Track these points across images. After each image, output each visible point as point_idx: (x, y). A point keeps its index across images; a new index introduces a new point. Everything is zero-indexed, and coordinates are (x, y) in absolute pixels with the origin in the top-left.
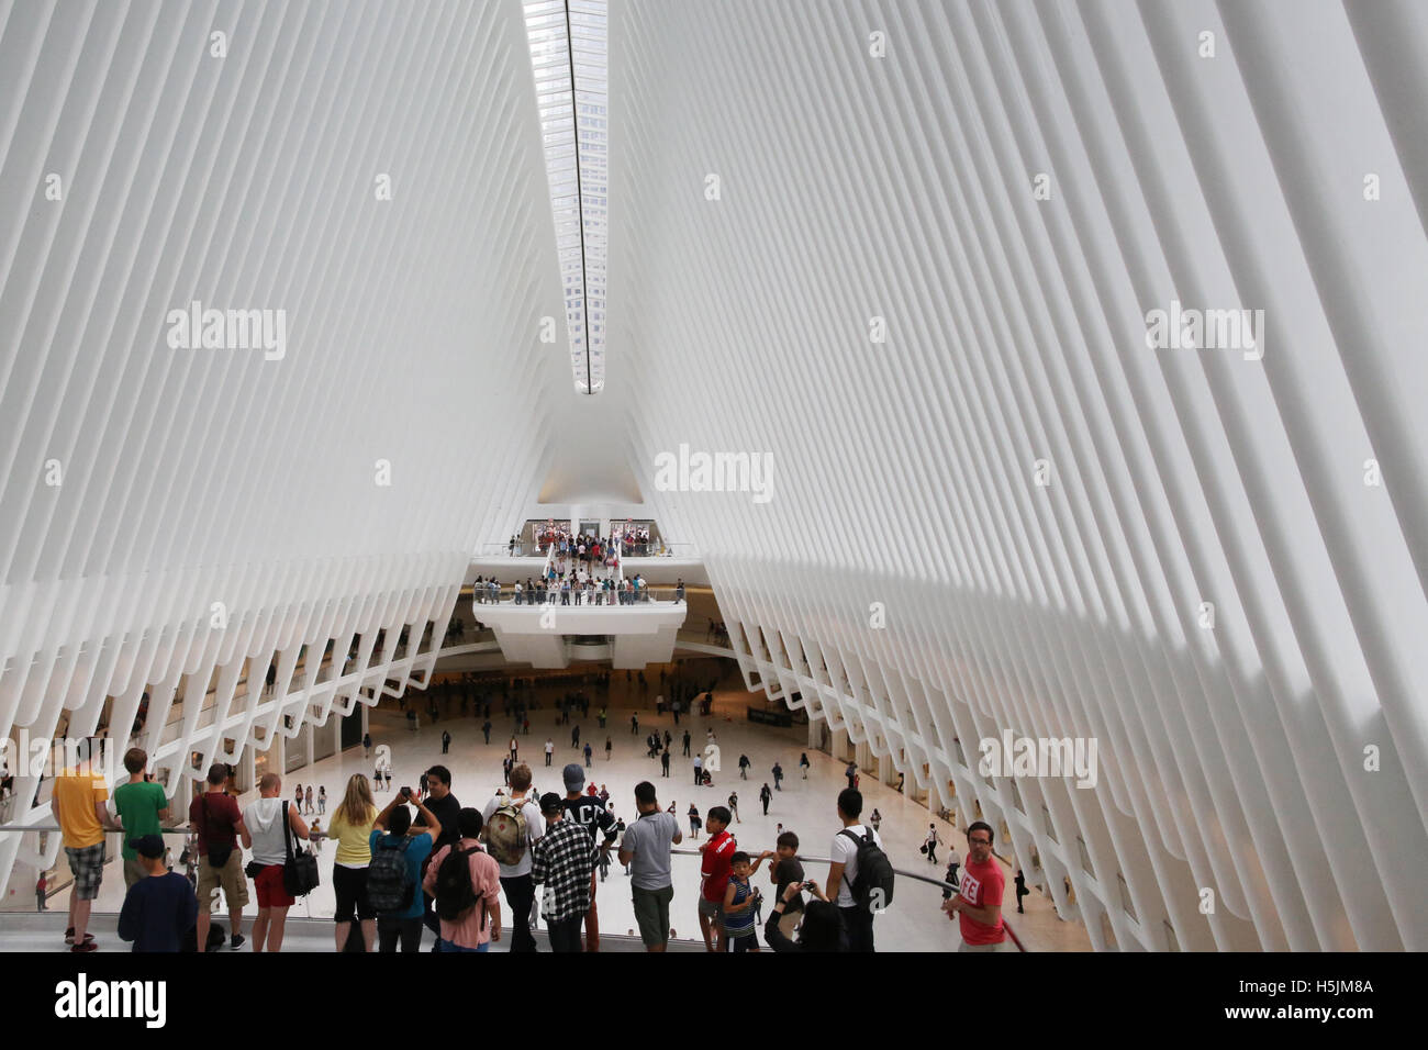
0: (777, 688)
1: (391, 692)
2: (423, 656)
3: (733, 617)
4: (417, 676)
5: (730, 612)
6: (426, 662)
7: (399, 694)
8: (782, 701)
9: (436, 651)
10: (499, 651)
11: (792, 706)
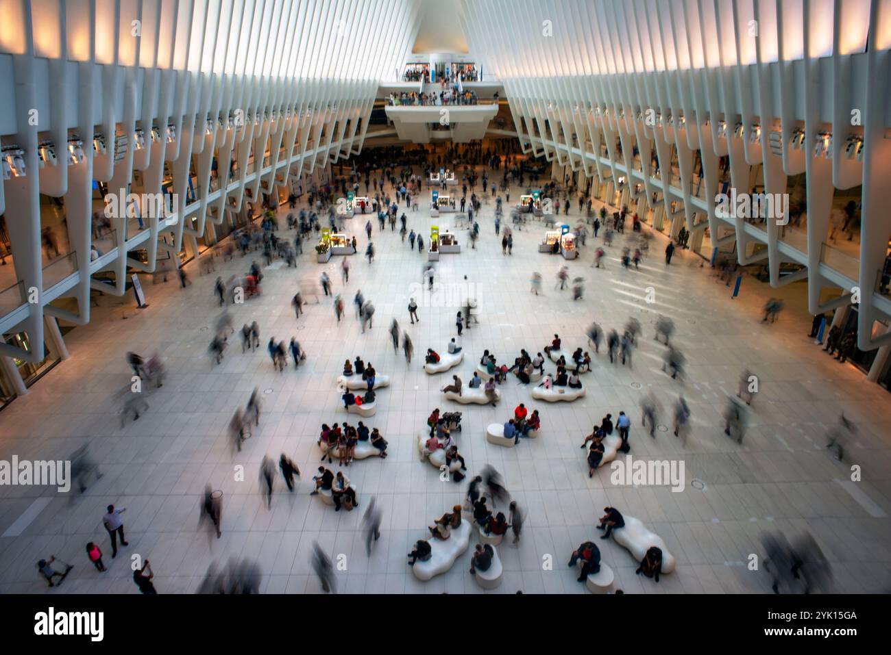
0: (540, 150)
1: (343, 156)
2: (357, 137)
3: (518, 113)
4: (355, 148)
5: (516, 111)
6: (359, 140)
7: (347, 157)
8: (544, 157)
9: (364, 135)
10: (396, 135)
11: (548, 159)
